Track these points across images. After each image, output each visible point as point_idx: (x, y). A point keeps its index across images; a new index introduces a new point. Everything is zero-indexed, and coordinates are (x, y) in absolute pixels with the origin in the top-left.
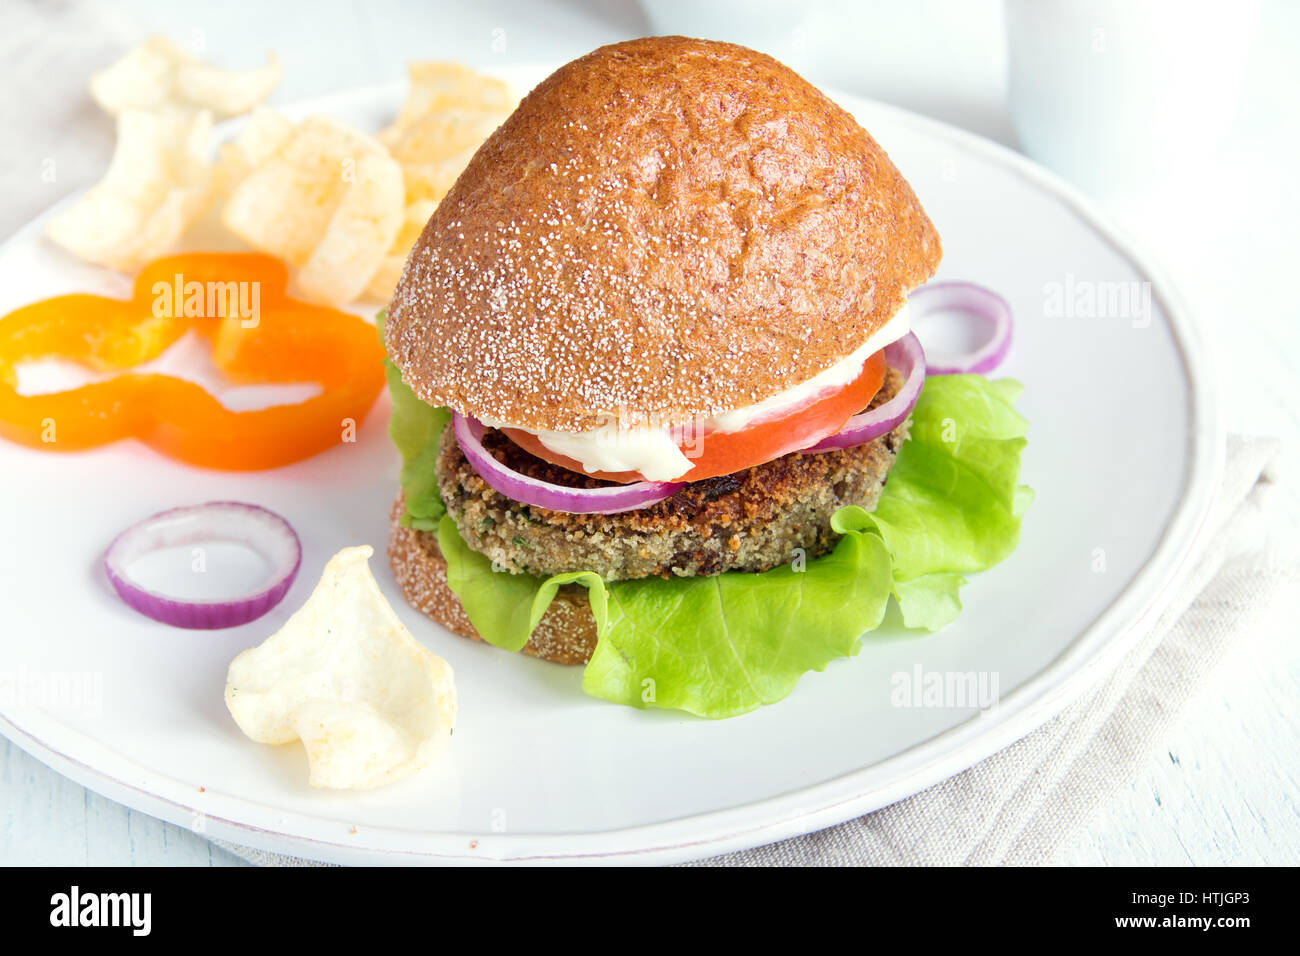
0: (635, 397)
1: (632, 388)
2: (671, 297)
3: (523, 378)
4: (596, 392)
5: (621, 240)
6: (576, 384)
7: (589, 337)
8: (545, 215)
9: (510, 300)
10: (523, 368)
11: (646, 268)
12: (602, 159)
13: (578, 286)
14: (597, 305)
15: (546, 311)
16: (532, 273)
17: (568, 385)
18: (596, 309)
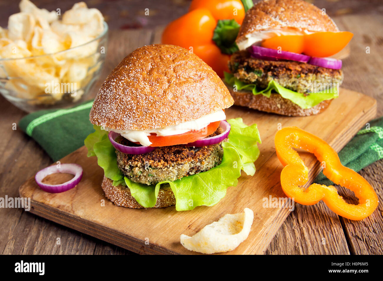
0: (135, 121)
1: (135, 118)
2: (147, 96)
3: (110, 115)
4: (127, 119)
5: (137, 83)
6: (122, 117)
7: (126, 105)
8: (122, 77)
9: (111, 96)
10: (111, 113)
11: (142, 89)
12: (137, 64)
13: (125, 93)
14: (129, 97)
15: (117, 99)
16: (116, 90)
17: (120, 117)
18: (128, 98)
